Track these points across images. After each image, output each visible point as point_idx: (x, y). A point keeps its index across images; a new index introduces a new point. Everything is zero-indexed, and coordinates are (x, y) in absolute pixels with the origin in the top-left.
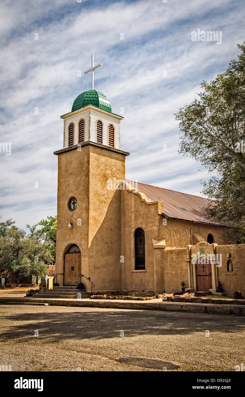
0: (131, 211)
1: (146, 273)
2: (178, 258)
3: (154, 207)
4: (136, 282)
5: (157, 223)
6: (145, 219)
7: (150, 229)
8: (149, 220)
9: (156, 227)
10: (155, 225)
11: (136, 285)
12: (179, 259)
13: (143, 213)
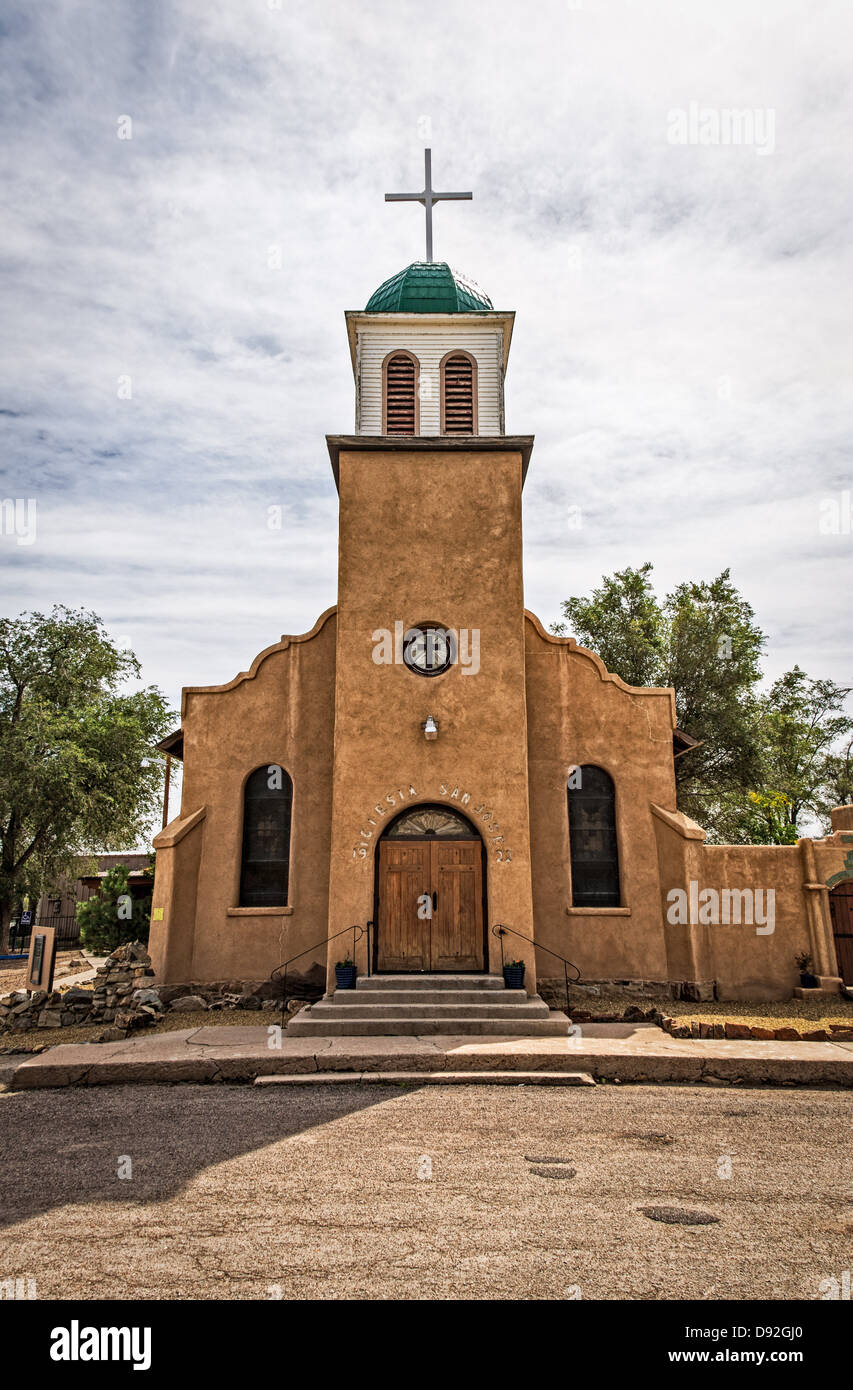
0: (555, 707)
1: (629, 921)
2: (765, 877)
3: (654, 704)
4: (585, 948)
5: (668, 757)
6: (620, 739)
7: (639, 772)
8: (635, 744)
9: (667, 769)
10: (661, 764)
11: (589, 960)
12: (769, 880)
13: (610, 719)
